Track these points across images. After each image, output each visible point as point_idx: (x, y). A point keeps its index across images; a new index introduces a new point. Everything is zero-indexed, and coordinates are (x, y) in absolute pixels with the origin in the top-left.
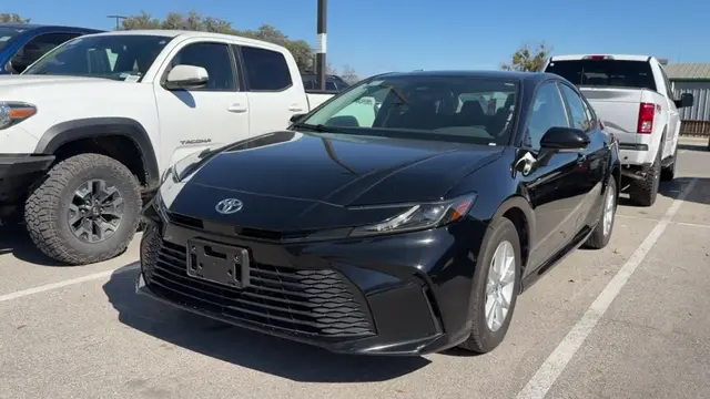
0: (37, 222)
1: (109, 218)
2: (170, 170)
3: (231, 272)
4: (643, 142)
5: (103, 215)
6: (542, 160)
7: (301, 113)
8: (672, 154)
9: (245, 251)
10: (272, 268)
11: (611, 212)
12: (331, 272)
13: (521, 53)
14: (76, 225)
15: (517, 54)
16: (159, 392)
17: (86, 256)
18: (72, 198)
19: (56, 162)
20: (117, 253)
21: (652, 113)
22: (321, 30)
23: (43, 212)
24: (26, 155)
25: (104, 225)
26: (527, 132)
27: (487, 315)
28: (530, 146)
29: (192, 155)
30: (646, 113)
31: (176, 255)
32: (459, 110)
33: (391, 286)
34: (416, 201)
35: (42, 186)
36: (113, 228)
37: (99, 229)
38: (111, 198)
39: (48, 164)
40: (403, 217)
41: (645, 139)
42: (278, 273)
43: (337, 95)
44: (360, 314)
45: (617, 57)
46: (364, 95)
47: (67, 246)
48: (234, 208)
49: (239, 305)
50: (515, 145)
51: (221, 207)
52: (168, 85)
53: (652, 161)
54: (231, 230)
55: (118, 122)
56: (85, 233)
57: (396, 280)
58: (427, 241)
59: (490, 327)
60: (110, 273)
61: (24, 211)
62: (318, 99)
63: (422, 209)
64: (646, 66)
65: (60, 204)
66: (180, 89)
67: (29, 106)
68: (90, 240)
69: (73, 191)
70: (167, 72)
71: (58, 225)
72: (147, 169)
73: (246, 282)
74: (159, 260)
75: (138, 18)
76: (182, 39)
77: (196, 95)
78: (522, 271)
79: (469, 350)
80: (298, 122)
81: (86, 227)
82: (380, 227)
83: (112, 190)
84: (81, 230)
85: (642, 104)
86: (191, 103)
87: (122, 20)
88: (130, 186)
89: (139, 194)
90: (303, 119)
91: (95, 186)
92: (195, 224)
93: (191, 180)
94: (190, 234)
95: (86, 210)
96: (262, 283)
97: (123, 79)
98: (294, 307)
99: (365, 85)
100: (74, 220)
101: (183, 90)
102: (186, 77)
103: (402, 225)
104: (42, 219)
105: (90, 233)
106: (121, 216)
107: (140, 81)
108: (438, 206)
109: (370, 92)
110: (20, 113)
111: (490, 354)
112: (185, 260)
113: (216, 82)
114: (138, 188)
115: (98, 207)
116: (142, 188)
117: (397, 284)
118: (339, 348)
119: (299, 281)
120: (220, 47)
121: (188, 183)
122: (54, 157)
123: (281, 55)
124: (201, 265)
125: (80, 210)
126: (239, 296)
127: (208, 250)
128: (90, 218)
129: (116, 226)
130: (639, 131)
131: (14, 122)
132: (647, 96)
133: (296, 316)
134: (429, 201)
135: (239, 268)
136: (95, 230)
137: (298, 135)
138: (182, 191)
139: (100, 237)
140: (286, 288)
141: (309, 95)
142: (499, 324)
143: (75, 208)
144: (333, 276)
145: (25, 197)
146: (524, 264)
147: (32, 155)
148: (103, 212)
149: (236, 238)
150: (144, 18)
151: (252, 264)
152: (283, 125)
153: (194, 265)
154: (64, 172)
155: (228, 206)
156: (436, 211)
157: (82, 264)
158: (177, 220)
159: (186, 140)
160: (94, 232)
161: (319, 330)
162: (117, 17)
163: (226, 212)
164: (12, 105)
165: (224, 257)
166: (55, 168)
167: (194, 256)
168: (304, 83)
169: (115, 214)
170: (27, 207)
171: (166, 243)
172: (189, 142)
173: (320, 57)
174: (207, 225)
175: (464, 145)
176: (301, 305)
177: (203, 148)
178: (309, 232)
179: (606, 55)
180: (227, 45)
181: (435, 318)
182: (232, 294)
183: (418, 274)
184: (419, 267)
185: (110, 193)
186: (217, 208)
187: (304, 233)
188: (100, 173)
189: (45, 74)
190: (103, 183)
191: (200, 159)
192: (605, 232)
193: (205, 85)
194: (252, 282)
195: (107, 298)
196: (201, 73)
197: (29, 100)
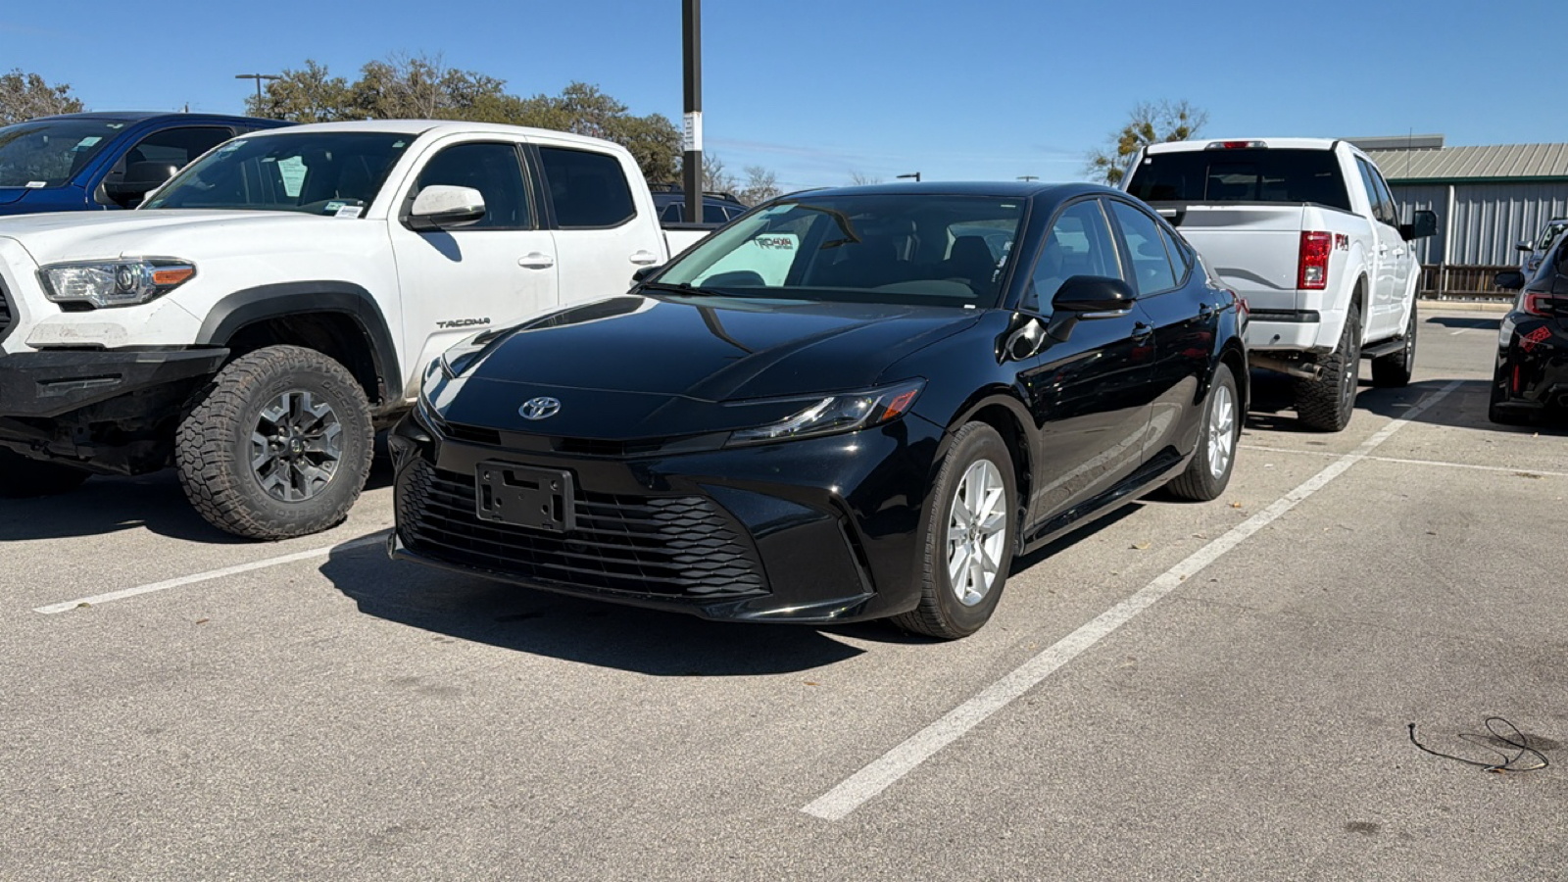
0: (199, 464)
1: (318, 459)
2: (435, 364)
3: (546, 508)
4: (1308, 307)
5: (309, 455)
6: (1056, 331)
7: (654, 265)
8: (1403, 332)
9: (567, 475)
10: (608, 498)
11: (1228, 436)
12: (699, 500)
13: (1136, 131)
14: (264, 470)
15: (1127, 132)
16: (442, 690)
17: (280, 525)
18: (256, 423)
19: (229, 360)
20: (333, 521)
21: (1325, 250)
22: (691, 104)
23: (210, 446)
24: (181, 346)
25: (312, 471)
26: (1031, 284)
27: (952, 575)
28: (1037, 310)
29: (461, 342)
30: (1313, 252)
31: (457, 491)
32: (947, 256)
33: (800, 520)
34: (828, 394)
35: (207, 402)
36: (323, 475)
37: (302, 477)
38: (320, 424)
39: (218, 363)
40: (811, 415)
41: (1313, 300)
42: (618, 505)
43: (714, 233)
44: (737, 549)
45: (1272, 143)
46: (762, 230)
47: (251, 505)
48: (547, 411)
49: (560, 560)
50: (1006, 307)
51: (528, 410)
52: (412, 222)
53: (1333, 343)
54: (545, 444)
55: (329, 290)
56: (279, 485)
57: (803, 510)
58: (852, 448)
59: (961, 596)
60: (327, 551)
61: (173, 446)
62: (682, 240)
63: (839, 403)
64: (1328, 159)
65: (237, 429)
66: (435, 228)
67: (183, 264)
68: (288, 497)
69: (257, 410)
70: (411, 198)
71: (235, 469)
72: (382, 374)
73: (570, 523)
74: (428, 502)
75: (299, 77)
76: (435, 137)
77: (463, 238)
78: (1022, 516)
79: (928, 635)
80: (647, 281)
81: (280, 476)
82: (774, 432)
83: (321, 410)
84: (272, 480)
85: (1305, 234)
86: (453, 253)
87: (267, 82)
88: (353, 402)
89: (369, 416)
90: (654, 277)
91: (294, 401)
92: (489, 438)
93: (474, 374)
94: (483, 454)
95: (279, 444)
96: (596, 524)
97: (333, 213)
98: (643, 556)
99: (765, 212)
100: (260, 461)
101: (439, 230)
102: (445, 207)
103: (807, 426)
104: (208, 458)
105: (287, 485)
106: (339, 455)
107: (363, 215)
108: (863, 398)
109: (775, 225)
110: (169, 275)
111: (963, 641)
112: (474, 497)
113: (499, 215)
114: (368, 409)
115: (300, 440)
116: (372, 407)
117: (809, 516)
118: (714, 613)
119: (651, 516)
120: (502, 150)
121: (470, 379)
122: (228, 351)
123: (615, 159)
124: (499, 502)
125: (270, 443)
126: (560, 547)
127: (509, 477)
128: (286, 458)
129: (330, 473)
130: (1301, 285)
131: (159, 291)
132: (1317, 218)
133: (649, 571)
134: (851, 390)
135: (558, 500)
136: (297, 480)
137: (649, 303)
138: (462, 389)
139: (303, 491)
140: (630, 527)
141: (669, 234)
142: (977, 595)
143: (261, 439)
144: (702, 507)
145: (177, 421)
146: (1025, 503)
147: (189, 347)
148: (308, 449)
149: (551, 454)
150: (314, 76)
151: (579, 495)
152: (620, 286)
153: (488, 502)
154: (241, 377)
155: (538, 408)
156: (862, 405)
157: (275, 539)
158: (458, 434)
159: (447, 320)
160: (294, 485)
161: (683, 589)
162: (258, 77)
163: (535, 417)
164: (157, 263)
165: (535, 486)
166: (225, 370)
167: (487, 488)
168: (658, 209)
169: (330, 452)
170: (179, 439)
171: (440, 473)
172: (452, 324)
173: (691, 158)
174: (505, 438)
175: (919, 309)
176: (655, 553)
177: (478, 330)
178: (662, 442)
179: (1251, 140)
180: (512, 145)
181: (859, 567)
182: (549, 542)
183: (834, 500)
184: (834, 489)
185: (319, 415)
186: (521, 411)
187: (657, 444)
188: (303, 379)
189: (179, 206)
190: (307, 396)
191: (479, 347)
192: (1214, 470)
193: (478, 220)
194: (579, 522)
195: (331, 584)
196: (471, 198)
197: (183, 255)
